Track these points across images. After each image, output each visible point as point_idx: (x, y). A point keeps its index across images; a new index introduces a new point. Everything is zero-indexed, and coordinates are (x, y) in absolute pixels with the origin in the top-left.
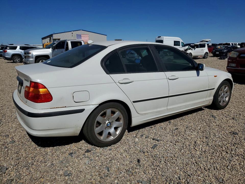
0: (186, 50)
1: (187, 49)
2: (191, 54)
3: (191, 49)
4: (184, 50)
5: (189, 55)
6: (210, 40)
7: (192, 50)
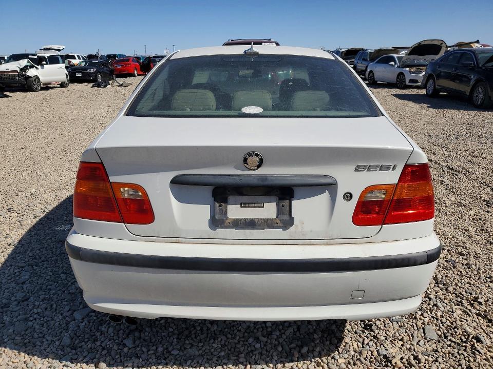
0: (24, 69)
1: (26, 67)
2: (37, 77)
3: (34, 66)
4: (18, 70)
5: (35, 81)
6: (64, 47)
7: (37, 68)
